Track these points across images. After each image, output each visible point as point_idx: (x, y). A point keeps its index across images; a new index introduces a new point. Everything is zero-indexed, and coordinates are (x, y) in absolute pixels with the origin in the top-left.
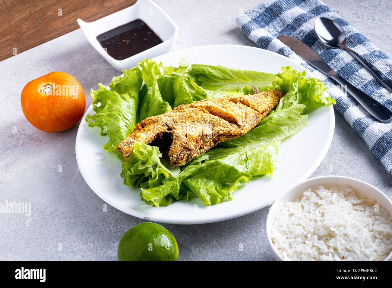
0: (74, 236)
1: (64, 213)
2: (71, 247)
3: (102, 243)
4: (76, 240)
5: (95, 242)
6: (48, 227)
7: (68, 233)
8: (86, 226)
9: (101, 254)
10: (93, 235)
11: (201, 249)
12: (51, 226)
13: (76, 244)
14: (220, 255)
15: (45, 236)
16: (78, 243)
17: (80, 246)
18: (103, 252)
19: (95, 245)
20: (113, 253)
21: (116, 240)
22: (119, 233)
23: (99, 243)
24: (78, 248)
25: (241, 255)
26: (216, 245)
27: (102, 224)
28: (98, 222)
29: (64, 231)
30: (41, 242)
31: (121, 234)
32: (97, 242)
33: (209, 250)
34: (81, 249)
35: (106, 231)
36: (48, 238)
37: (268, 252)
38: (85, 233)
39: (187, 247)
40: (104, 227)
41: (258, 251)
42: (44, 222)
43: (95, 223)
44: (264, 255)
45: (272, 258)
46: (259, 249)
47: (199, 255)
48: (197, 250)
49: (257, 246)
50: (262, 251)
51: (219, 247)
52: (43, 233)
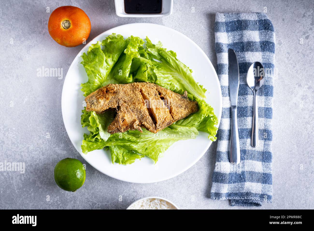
0: (44, 126)
1: (46, 107)
2: (40, 133)
3: (56, 140)
4: (44, 129)
5: (53, 138)
6: (34, 111)
7: (42, 122)
8: (53, 123)
9: (53, 147)
10: (54, 132)
11: (99, 176)
12: (36, 111)
13: (43, 132)
14: (106, 184)
15: (30, 116)
16: (44, 132)
17: (44, 135)
18: (54, 146)
19: (52, 139)
20: (58, 150)
21: (63, 142)
22: (67, 139)
23: (55, 139)
24: (43, 135)
25: (115, 191)
26: (107, 178)
27: (61, 127)
28: (60, 124)
29: (41, 120)
30: (27, 119)
31: (67, 140)
32: (54, 138)
33: (103, 178)
34: (44, 137)
35: (61, 133)
36: (31, 119)
37: (128, 198)
38: (51, 127)
39: (93, 170)
40: (61, 130)
41: (124, 194)
42: (33, 106)
43: (58, 124)
44: (125, 198)
45: (127, 202)
46: (125, 193)
47: (97, 178)
48: (97, 175)
49: (125, 191)
50: (125, 195)
51: (108, 180)
52: (30, 114)
